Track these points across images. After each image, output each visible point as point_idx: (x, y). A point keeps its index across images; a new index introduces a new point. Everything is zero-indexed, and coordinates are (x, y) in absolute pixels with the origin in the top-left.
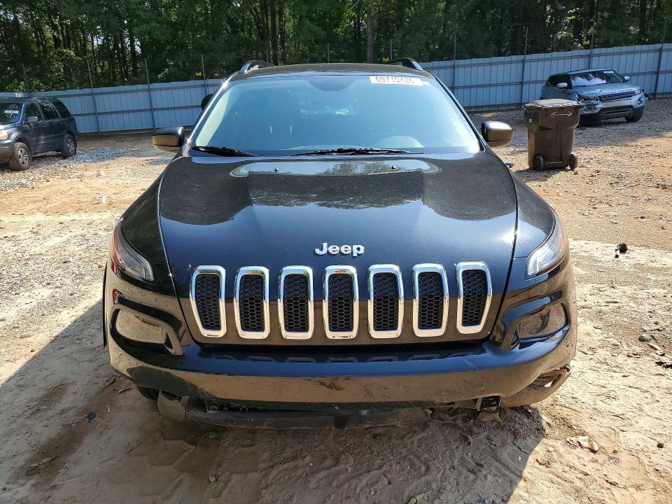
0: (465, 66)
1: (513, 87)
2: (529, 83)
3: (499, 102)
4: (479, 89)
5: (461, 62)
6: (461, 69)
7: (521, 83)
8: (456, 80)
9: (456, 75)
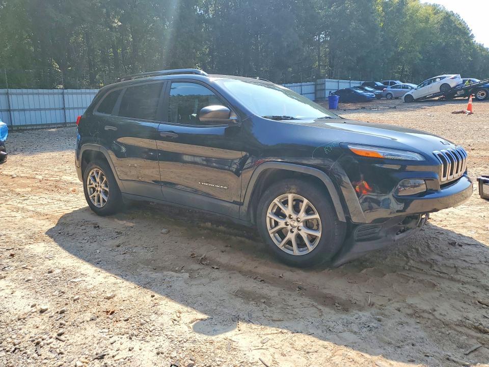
0: (17, 94)
1: (58, 112)
2: (69, 109)
3: (49, 122)
4: (31, 112)
5: (13, 91)
6: (14, 96)
7: (64, 109)
8: (11, 105)
9: (10, 101)
